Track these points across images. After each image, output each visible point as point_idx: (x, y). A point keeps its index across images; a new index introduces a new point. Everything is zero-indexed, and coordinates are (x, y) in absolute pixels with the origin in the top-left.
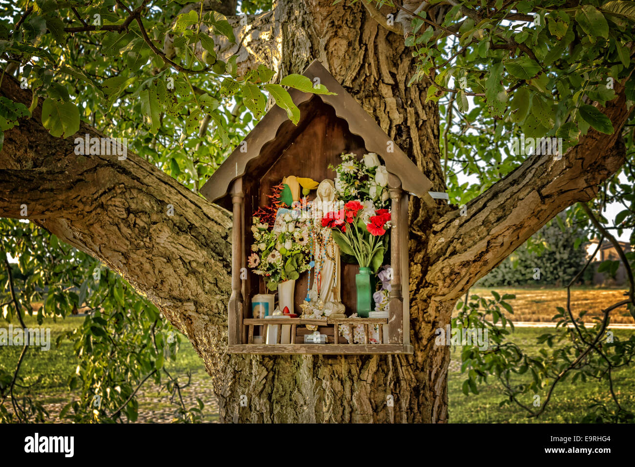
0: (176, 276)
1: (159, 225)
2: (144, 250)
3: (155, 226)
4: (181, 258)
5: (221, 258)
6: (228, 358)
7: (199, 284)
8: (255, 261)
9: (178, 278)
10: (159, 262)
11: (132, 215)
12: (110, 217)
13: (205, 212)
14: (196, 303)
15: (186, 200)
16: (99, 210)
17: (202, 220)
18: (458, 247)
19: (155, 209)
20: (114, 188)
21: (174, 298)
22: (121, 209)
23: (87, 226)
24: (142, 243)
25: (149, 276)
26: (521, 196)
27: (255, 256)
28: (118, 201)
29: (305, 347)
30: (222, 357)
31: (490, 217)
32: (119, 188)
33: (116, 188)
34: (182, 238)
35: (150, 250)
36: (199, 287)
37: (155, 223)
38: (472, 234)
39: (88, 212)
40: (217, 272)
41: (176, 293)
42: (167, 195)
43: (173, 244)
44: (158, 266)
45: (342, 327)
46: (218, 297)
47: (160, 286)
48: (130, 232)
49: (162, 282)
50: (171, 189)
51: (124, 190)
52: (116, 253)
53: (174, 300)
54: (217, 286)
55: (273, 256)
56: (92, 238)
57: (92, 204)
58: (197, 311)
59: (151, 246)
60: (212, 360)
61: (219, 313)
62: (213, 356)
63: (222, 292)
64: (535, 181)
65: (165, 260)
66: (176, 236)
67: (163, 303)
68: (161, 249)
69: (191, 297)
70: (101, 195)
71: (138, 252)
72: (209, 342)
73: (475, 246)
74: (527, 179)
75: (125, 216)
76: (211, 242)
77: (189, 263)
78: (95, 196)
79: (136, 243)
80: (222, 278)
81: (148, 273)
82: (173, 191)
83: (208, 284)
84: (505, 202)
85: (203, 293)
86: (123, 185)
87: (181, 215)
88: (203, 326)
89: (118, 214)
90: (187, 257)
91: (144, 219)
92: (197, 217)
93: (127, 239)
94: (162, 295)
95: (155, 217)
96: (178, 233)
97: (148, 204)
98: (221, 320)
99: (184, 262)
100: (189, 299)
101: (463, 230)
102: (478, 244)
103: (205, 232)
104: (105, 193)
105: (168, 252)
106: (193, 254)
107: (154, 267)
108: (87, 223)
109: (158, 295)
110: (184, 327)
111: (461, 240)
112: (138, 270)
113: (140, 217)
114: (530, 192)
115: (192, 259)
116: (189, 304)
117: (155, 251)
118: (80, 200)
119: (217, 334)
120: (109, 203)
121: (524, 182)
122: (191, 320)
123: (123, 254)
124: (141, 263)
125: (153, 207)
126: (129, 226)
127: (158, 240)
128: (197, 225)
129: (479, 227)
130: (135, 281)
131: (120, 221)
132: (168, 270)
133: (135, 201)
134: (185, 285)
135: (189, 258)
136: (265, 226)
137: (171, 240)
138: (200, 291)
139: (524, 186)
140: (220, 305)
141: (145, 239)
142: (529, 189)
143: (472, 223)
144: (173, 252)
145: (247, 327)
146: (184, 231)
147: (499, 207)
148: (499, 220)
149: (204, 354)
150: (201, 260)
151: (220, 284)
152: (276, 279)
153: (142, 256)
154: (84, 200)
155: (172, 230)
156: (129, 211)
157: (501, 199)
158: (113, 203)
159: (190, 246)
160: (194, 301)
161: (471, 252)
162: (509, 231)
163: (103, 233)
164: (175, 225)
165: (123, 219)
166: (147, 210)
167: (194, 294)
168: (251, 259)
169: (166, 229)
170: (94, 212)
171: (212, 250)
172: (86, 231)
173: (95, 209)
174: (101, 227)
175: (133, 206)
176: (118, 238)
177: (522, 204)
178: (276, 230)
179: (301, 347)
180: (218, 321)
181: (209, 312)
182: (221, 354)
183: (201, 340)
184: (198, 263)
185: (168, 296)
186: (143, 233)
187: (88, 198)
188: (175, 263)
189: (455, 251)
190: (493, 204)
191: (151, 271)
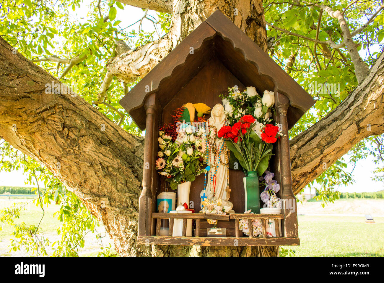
0: (96, 177)
1: (86, 138)
2: (73, 156)
3: (83, 139)
4: (101, 164)
5: (130, 166)
6: (133, 241)
7: (113, 184)
8: (162, 164)
9: (97, 178)
10: (84, 166)
11: (66, 129)
12: (49, 129)
13: (120, 134)
14: (110, 198)
15: (108, 124)
16: (40, 122)
17: (118, 139)
18: (299, 162)
19: (85, 126)
20: (54, 107)
21: (94, 194)
22: (59, 124)
23: (30, 134)
24: (72, 151)
25: (76, 176)
26: (344, 128)
27: (162, 160)
28: (56, 117)
29: (209, 240)
30: (128, 241)
31: (322, 142)
32: (59, 108)
33: (56, 108)
34: (103, 149)
35: (77, 156)
36: (113, 186)
37: (83, 136)
38: (309, 154)
39: (31, 122)
40: (127, 176)
41: (95, 190)
42: (94, 119)
43: (96, 153)
44: (83, 169)
45: (241, 221)
46: (127, 194)
47: (83, 184)
48: (64, 142)
49: (85, 181)
50: (98, 115)
51: (62, 110)
52: (51, 157)
53: (93, 195)
54: (127, 186)
55: (177, 161)
56: (33, 144)
57: (35, 116)
58: (110, 205)
59: (79, 153)
60: (120, 242)
61: (127, 207)
62: (121, 239)
63: (130, 191)
64: (353, 117)
65: (89, 165)
66: (98, 147)
67: (85, 197)
68: (87, 156)
69: (107, 194)
70: (43, 111)
71: (68, 157)
72: (118, 228)
73: (312, 162)
74: (347, 116)
75: (61, 129)
76: (124, 154)
77: (107, 168)
78: (38, 111)
79: (67, 150)
80: (131, 180)
81: (75, 174)
82: (99, 117)
83: (120, 184)
84: (332, 131)
85: (116, 191)
86: (61, 106)
87: (103, 133)
88: (115, 216)
89: (55, 127)
90: (106, 163)
91: (76, 133)
92: (115, 137)
93: (61, 147)
94: (85, 191)
95: (83, 132)
96: (100, 145)
97: (79, 122)
98: (128, 212)
99: (103, 167)
100: (105, 195)
101: (301, 151)
102: (314, 160)
103: (120, 147)
104: (46, 110)
105: (91, 159)
106: (110, 161)
107: (80, 170)
108: (30, 131)
109: (81, 191)
110: (100, 216)
111: (301, 158)
112: (67, 171)
113: (72, 131)
114: (350, 125)
115: (109, 165)
116: (105, 199)
117: (82, 158)
118: (25, 111)
119: (125, 222)
120: (50, 118)
121: (346, 118)
122: (105, 211)
123: (56, 158)
124: (70, 166)
125: (83, 125)
126: (63, 137)
127: (84, 149)
128: (114, 141)
129: (313, 149)
130: (65, 179)
131: (57, 133)
132: (91, 172)
133: (70, 119)
134: (102, 184)
135: (107, 164)
136: (170, 138)
137: (94, 149)
138: (114, 189)
139: (345, 121)
140: (128, 200)
141: (74, 148)
142: (350, 123)
143: (308, 147)
144: (95, 159)
145: (155, 220)
146: (105, 144)
147: (328, 135)
148: (328, 144)
149: (114, 237)
150: (116, 166)
151: (129, 185)
152: (177, 180)
153: (72, 160)
154: (28, 112)
155: (95, 142)
156: (64, 126)
157: (329, 130)
158: (53, 119)
159: (108, 155)
160: (109, 197)
161: (309, 166)
162: (334, 152)
163: (43, 141)
164: (98, 139)
165: (59, 131)
166: (78, 126)
167: (109, 191)
168: (158, 163)
169: (91, 141)
170: (36, 123)
171: (124, 160)
172: (29, 138)
173: (37, 120)
174: (41, 135)
175: (68, 122)
176: (54, 145)
177: (345, 133)
178: (179, 141)
179: (206, 240)
180: (126, 212)
181: (120, 206)
182: (127, 238)
183: (113, 227)
184: (113, 168)
185: (89, 192)
186: (74, 143)
187: (32, 112)
188: (96, 167)
189: (296, 165)
190: (323, 134)
191: (78, 172)
